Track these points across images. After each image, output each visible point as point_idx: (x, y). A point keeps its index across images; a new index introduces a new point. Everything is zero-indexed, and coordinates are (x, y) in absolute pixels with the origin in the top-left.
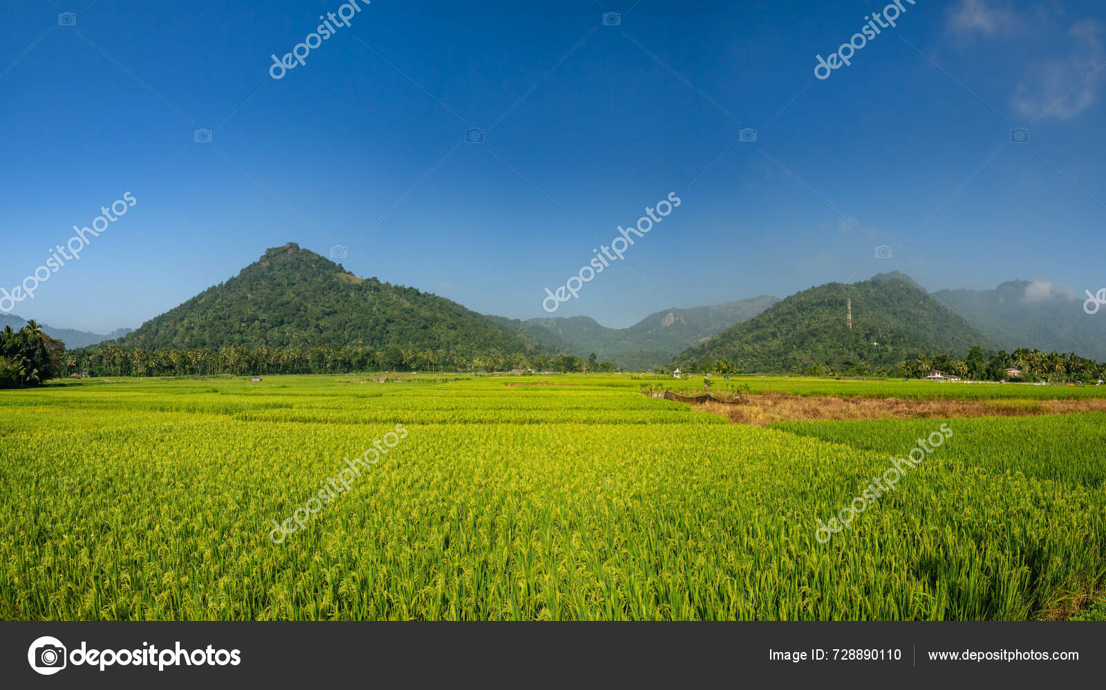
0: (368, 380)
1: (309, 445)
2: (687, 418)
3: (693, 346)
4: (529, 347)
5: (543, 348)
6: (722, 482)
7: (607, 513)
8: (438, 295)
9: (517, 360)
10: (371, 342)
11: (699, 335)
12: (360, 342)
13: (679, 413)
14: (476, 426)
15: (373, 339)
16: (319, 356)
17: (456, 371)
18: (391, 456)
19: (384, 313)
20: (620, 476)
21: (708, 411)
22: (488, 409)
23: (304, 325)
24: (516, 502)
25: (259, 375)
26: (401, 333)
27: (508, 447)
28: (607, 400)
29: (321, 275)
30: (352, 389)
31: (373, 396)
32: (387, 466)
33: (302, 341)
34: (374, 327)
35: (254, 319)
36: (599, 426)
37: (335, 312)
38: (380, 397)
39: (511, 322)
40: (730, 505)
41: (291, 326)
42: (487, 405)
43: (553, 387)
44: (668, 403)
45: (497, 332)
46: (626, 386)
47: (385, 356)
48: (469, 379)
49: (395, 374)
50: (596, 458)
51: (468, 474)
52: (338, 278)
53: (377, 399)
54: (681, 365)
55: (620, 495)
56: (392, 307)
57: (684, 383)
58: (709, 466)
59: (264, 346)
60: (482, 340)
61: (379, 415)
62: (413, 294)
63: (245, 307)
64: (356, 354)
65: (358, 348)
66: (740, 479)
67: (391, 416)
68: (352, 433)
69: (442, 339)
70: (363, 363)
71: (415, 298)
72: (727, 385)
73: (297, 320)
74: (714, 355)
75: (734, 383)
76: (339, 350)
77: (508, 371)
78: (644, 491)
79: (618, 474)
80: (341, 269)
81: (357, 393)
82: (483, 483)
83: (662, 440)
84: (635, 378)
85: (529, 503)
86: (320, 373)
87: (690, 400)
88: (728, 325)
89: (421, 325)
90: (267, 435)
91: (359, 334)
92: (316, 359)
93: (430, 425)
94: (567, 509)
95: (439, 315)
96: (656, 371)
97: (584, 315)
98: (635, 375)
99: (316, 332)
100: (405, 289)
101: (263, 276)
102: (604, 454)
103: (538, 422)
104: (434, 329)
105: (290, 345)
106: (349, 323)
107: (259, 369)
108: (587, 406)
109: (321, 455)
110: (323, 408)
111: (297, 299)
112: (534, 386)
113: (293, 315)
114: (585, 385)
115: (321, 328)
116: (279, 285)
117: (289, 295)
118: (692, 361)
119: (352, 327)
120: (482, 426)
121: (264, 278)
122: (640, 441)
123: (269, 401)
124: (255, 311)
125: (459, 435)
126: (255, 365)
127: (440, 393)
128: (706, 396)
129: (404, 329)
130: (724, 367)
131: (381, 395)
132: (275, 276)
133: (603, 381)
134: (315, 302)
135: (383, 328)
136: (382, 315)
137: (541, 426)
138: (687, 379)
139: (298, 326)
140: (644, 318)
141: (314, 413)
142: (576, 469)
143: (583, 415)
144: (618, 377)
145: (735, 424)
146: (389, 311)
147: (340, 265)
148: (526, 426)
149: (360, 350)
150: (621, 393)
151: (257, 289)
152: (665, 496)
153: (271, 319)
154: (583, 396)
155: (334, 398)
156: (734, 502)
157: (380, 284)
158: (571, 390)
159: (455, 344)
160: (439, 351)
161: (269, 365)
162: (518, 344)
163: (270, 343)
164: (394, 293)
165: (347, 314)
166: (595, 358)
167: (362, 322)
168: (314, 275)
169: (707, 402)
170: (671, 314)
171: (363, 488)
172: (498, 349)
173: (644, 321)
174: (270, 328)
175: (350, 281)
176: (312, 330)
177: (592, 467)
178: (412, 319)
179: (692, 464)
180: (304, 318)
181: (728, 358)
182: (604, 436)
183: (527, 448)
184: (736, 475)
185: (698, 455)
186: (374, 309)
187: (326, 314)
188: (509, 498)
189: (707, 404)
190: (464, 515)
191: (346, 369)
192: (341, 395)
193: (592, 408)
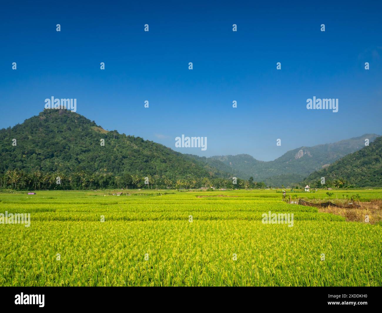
0: (109, 194)
1: (64, 235)
2: (315, 217)
3: (317, 170)
4: (212, 174)
5: (220, 174)
6: (341, 261)
7: (258, 277)
8: (155, 142)
9: (204, 181)
10: (112, 170)
11: (322, 163)
12: (105, 170)
13: (310, 214)
14: (177, 221)
15: (113, 168)
16: (77, 178)
17: (166, 188)
18: (120, 241)
19: (121, 152)
20: (267, 253)
21: (330, 212)
22: (185, 211)
23: (68, 158)
24: (199, 268)
25: (34, 190)
26: (132, 165)
27: (196, 234)
28: (260, 205)
29: (81, 127)
30: (98, 200)
31: (111, 204)
32: (116, 247)
33: (66, 168)
34: (115, 161)
35: (32, 152)
36: (255, 222)
37: (89, 151)
38: (117, 205)
39: (201, 158)
40: (348, 278)
41: (59, 158)
42: (184, 209)
43: (226, 198)
44: (301, 207)
45: (191, 164)
46: (273, 197)
47: (121, 179)
48: (174, 193)
49: (127, 190)
50: (252, 241)
51: (169, 251)
52: (92, 129)
53: (114, 206)
54: (310, 183)
55: (268, 266)
56: (126, 149)
57: (312, 194)
58: (332, 250)
59: (38, 171)
60: (182, 169)
61: (114, 215)
62: (140, 141)
63: (26, 144)
64: (102, 177)
65: (103, 174)
66: (355, 260)
67: (122, 216)
68: (95, 227)
69: (157, 169)
70: (106, 183)
71: (141, 143)
72: (343, 195)
73: (63, 154)
74: (333, 176)
75: (348, 194)
76: (91, 175)
77: (198, 188)
78: (284, 264)
79: (267, 252)
80: (94, 124)
81: (101, 202)
82: (178, 257)
83: (297, 231)
84: (279, 192)
85: (207, 269)
86: (78, 189)
87: (317, 205)
88: (342, 156)
89: (145, 160)
90: (34, 229)
91: (105, 165)
92: (75, 180)
93: (147, 221)
94: (232, 273)
95: (155, 154)
96: (293, 187)
97: (245, 153)
98: (279, 190)
99: (76, 163)
100: (134, 138)
101: (41, 125)
102: (257, 239)
103: (216, 219)
104: (152, 162)
105: (58, 171)
106: (98, 158)
107: (34, 186)
108: (248, 209)
109: (72, 241)
110: (77, 211)
111: (64, 141)
112: (215, 197)
113: (61, 151)
114: (246, 196)
115: (79, 160)
116: (52, 132)
117: (59, 138)
118: (317, 180)
119: (100, 161)
120: (180, 221)
121: (41, 126)
122: (282, 231)
123: (39, 207)
124: (34, 147)
125: (166, 227)
126: (31, 184)
127: (156, 201)
128: (328, 203)
129: (133, 162)
130: (340, 184)
131: (117, 203)
132: (49, 126)
133: (258, 194)
134: (76, 144)
135: (120, 161)
136: (120, 154)
137: (218, 221)
138: (314, 192)
139: (64, 158)
140: (283, 154)
141: (70, 214)
142: (239, 248)
143: (245, 215)
144: (267, 191)
145: (351, 222)
146: (124, 151)
147: (94, 121)
148: (208, 221)
149: (105, 175)
150: (269, 201)
151: (36, 133)
152: (299, 268)
153: (45, 153)
154: (245, 203)
155: (85, 205)
156: (351, 276)
157: (119, 135)
158: (238, 199)
159: (165, 172)
160: (155, 176)
161: (41, 184)
162: (205, 172)
163: (43, 169)
164: (128, 140)
165: (97, 152)
166: (253, 180)
167: (107, 158)
168: (76, 127)
169: (329, 207)
170: (302, 150)
171: (99, 261)
172: (192, 175)
173: (283, 156)
174: (44, 159)
175: (100, 132)
176: (73, 161)
177: (250, 247)
178: (139, 156)
179: (319, 247)
180: (68, 154)
181: (343, 177)
182: (258, 227)
183: (208, 235)
184: (352, 257)
185: (323, 241)
186: (115, 149)
187: (83, 151)
188: (194, 266)
189: (329, 208)
190: (165, 277)
191: (95, 187)
192: (90, 204)
193: (250, 211)
